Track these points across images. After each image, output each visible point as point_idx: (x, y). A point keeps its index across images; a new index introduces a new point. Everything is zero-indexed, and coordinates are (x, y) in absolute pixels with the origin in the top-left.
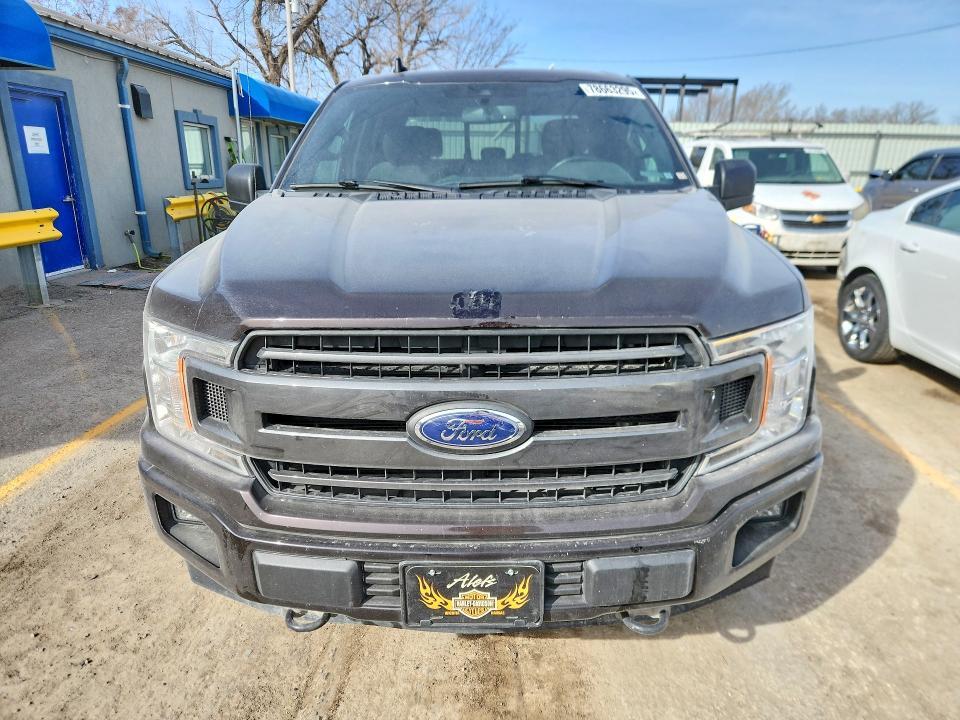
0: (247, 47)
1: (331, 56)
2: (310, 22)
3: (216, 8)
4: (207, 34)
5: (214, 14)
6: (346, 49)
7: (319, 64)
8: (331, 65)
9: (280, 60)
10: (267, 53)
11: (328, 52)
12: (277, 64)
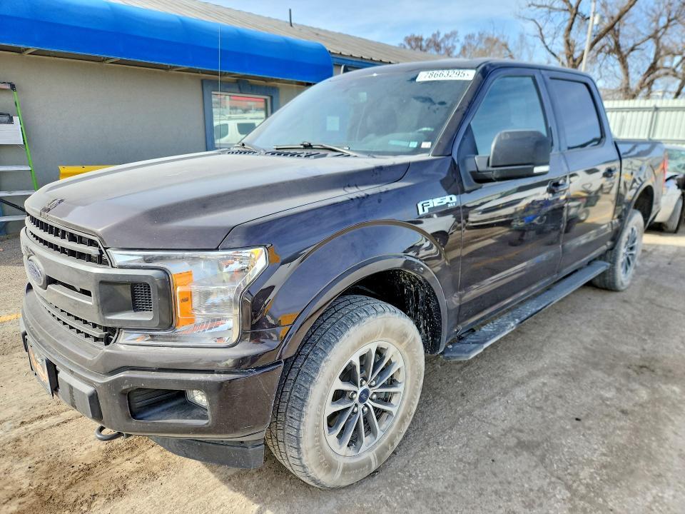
0: (557, 53)
1: (625, 53)
2: (612, 27)
3: (541, 29)
4: (531, 49)
5: (538, 33)
6: (642, 46)
7: (613, 59)
8: (623, 60)
9: (578, 61)
10: (570, 56)
11: (622, 49)
12: (576, 63)
